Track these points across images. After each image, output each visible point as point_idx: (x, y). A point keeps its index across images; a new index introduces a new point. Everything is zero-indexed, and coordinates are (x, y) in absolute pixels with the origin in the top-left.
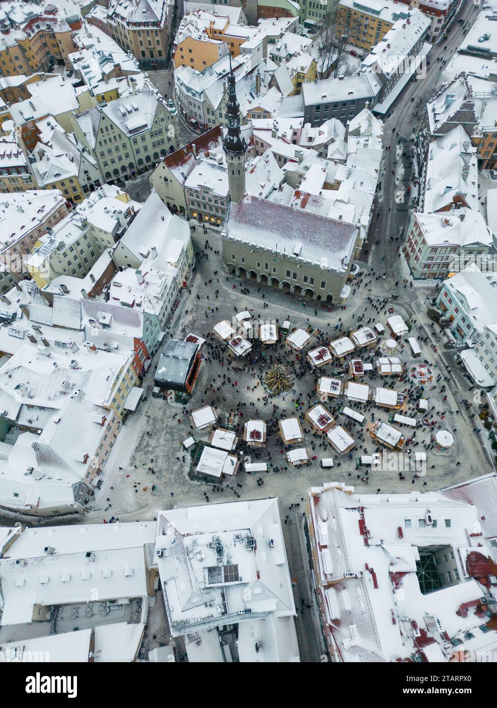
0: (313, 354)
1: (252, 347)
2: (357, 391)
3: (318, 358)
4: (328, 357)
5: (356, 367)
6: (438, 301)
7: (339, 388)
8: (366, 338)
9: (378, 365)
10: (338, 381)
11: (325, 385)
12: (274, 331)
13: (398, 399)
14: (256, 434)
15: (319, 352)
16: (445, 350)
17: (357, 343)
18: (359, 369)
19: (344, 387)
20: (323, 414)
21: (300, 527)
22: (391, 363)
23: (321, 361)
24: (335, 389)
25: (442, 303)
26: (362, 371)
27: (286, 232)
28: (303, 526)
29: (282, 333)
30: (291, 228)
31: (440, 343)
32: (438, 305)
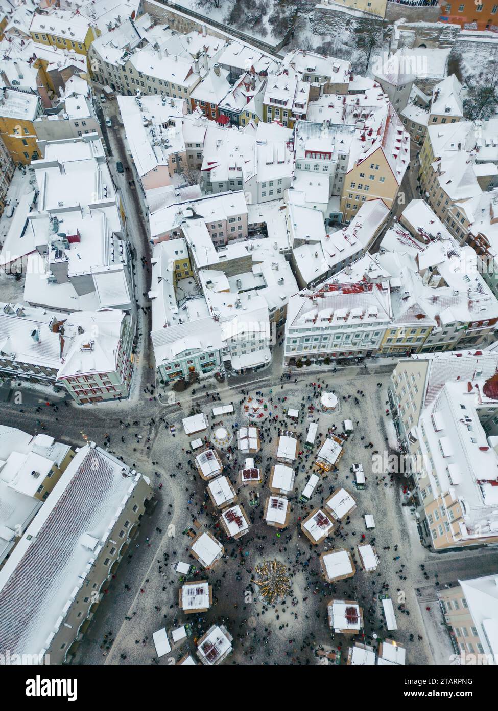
0: (233, 529)
2: (282, 478)
3: (239, 523)
4: (237, 510)
5: (253, 477)
6: (165, 379)
7: (280, 499)
8: (213, 461)
9: (248, 452)
10: (270, 501)
11: (276, 516)
12: (194, 587)
13: (289, 436)
14: (351, 615)
15: (231, 521)
16: (226, 383)
17: (219, 472)
18: (254, 474)
19: (278, 493)
20: (315, 522)
22: (247, 437)
23: (243, 519)
24: (282, 504)
26: (257, 470)
27: (59, 559)
29: (198, 573)
30: (58, 550)
31: (217, 386)
32: (169, 379)
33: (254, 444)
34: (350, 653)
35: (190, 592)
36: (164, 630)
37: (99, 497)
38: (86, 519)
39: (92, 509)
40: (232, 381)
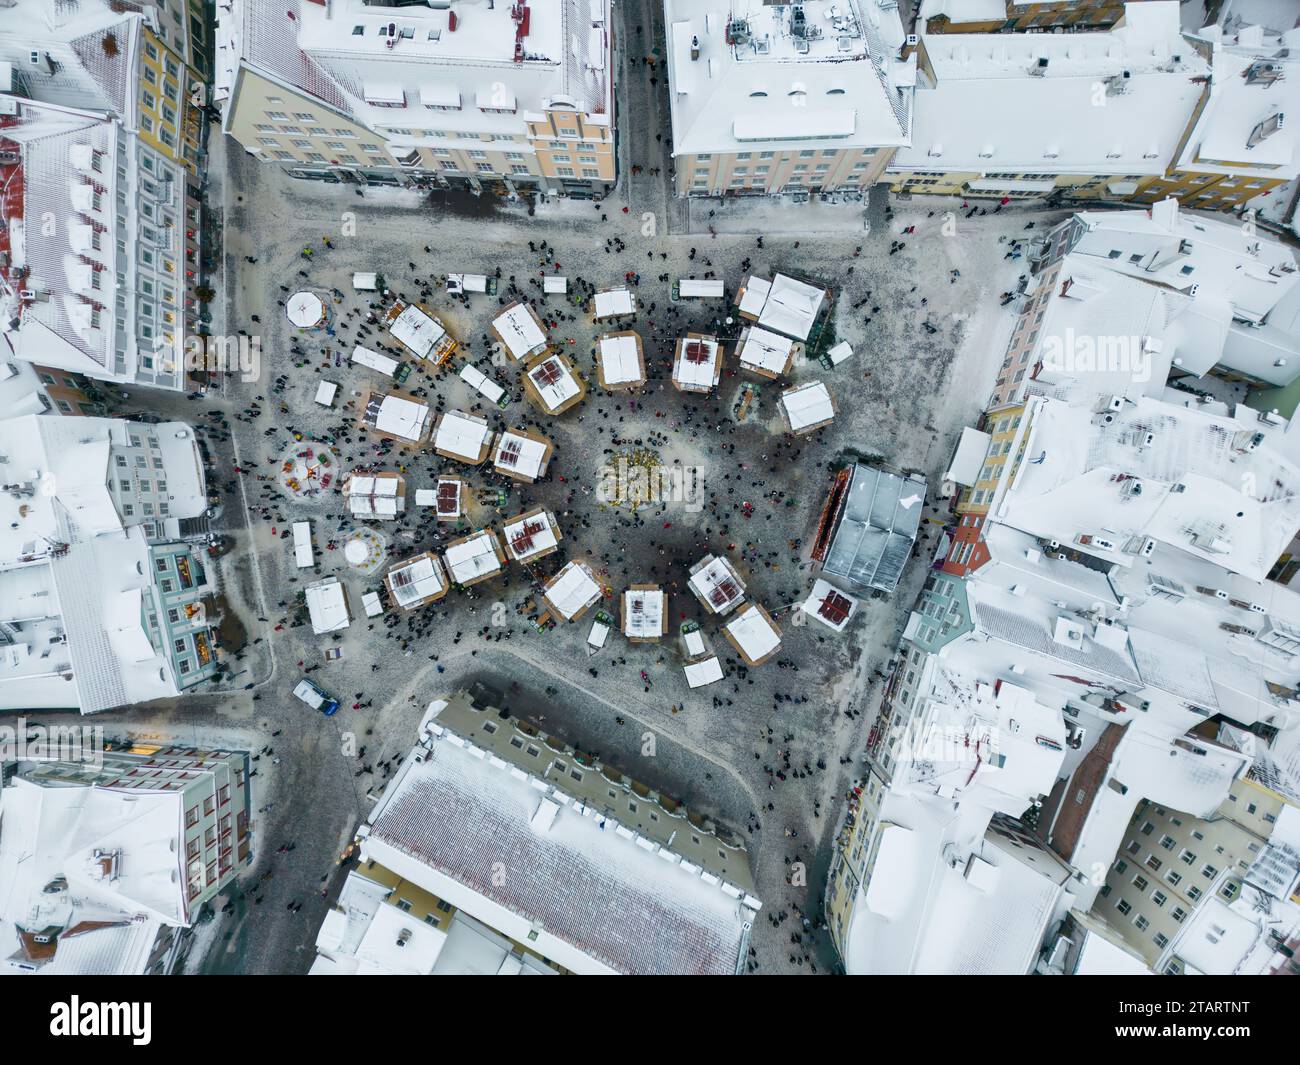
0: (546, 541)
1: (688, 576)
2: (462, 437)
3: (536, 528)
4: (513, 530)
5: (454, 495)
6: (209, 672)
7: (502, 447)
8: (413, 571)
9: (402, 500)
10: (503, 466)
11: (530, 458)
12: (629, 616)
13: (377, 411)
14: (697, 354)
15: (530, 544)
16: (237, 533)
17: (437, 562)
18: (448, 491)
19: (489, 449)
20: (549, 388)
21: (626, 176)
22: (372, 498)
23: (530, 521)
24: (511, 445)
25: (203, 662)
26: (441, 486)
27: (571, 870)
28: (620, 176)
29: (608, 609)
30: (557, 875)
31: (242, 554)
32: (213, 663)
33: (388, 485)
34: (747, 367)
35: (637, 623)
36: (689, 670)
37: (467, 804)
38: (507, 828)
39: (490, 816)
40: (235, 519)
